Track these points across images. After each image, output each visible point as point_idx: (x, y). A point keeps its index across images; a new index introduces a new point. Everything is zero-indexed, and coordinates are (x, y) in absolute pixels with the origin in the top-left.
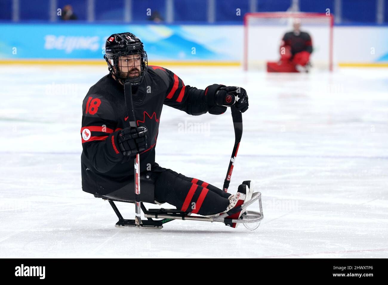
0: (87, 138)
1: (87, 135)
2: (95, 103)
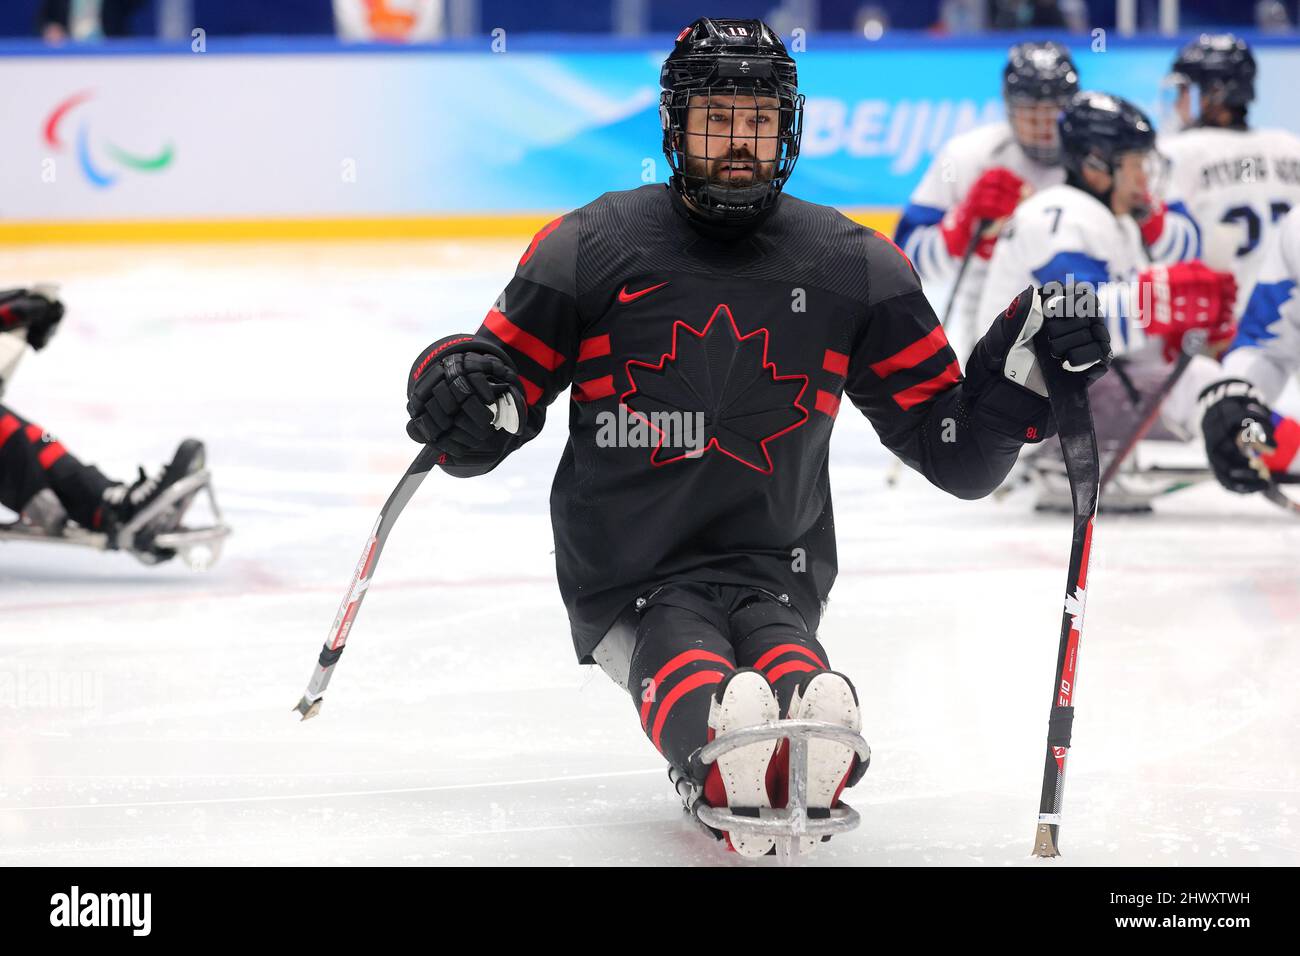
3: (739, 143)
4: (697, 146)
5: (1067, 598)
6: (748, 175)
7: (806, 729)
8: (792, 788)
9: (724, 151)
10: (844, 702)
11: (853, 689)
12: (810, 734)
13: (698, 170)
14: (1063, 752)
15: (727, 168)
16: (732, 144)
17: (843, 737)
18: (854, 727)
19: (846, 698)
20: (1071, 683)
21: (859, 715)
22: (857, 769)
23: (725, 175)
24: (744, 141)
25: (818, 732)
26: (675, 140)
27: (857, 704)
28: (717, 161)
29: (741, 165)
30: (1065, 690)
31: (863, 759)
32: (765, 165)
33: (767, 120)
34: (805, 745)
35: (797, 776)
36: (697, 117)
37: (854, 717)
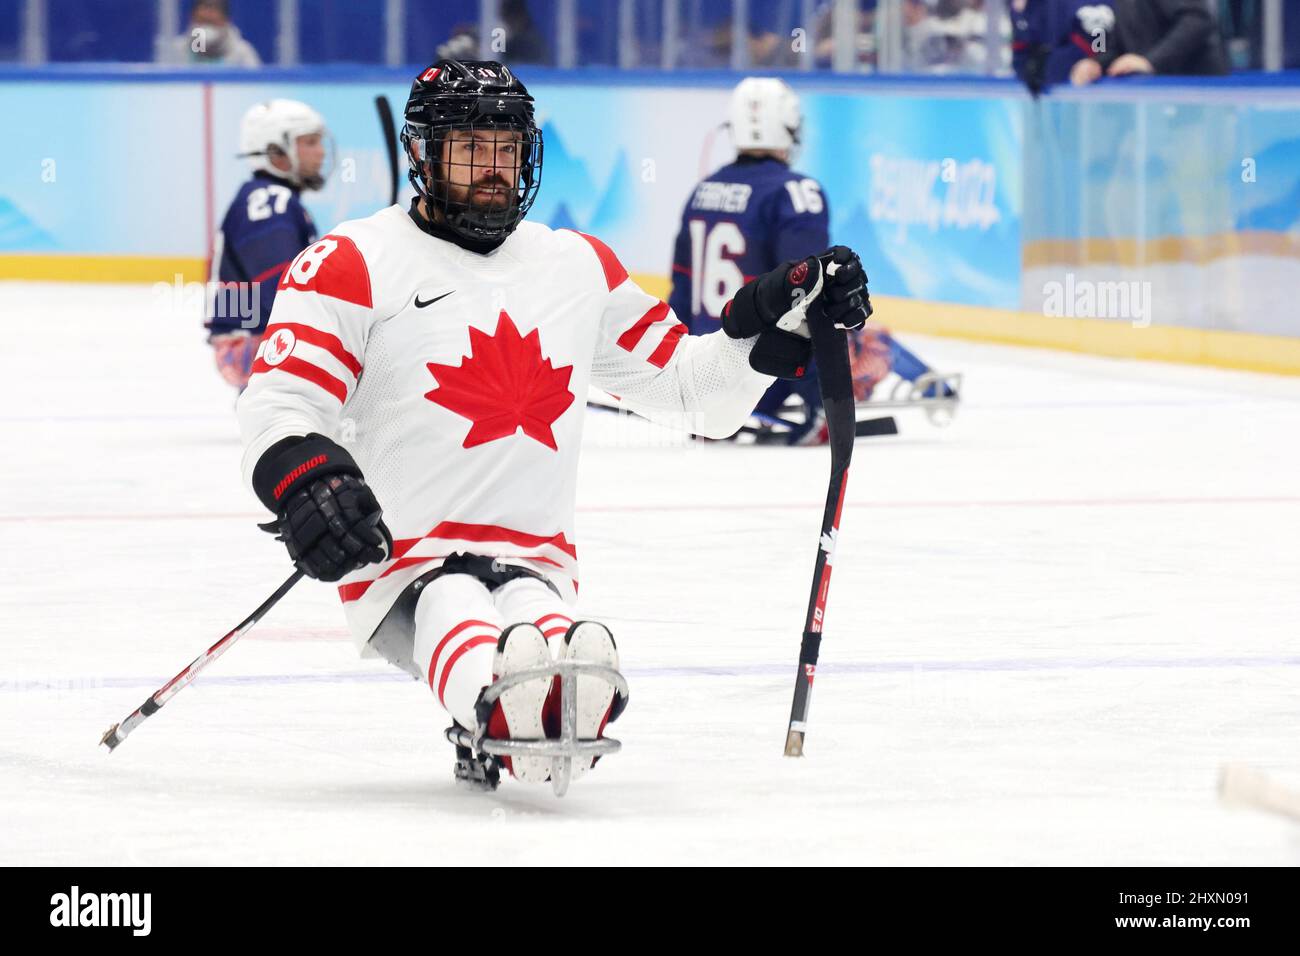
5: (822, 535)
7: (575, 667)
8: (565, 717)
10: (604, 646)
11: (611, 636)
12: (579, 671)
14: (813, 670)
17: (606, 673)
18: (614, 667)
19: (605, 643)
20: (823, 610)
21: (617, 657)
22: (617, 705)
25: (586, 669)
27: (615, 647)
30: (817, 616)
31: (623, 696)
34: (574, 680)
35: (568, 706)
37: (613, 658)
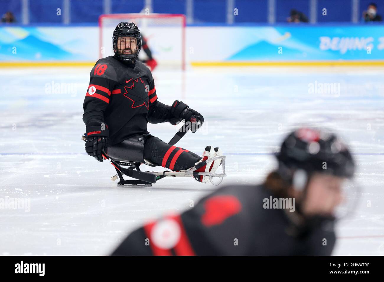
0: (91, 93)
1: (93, 91)
2: (103, 67)
3: (127, 46)
4: (119, 47)
6: (129, 53)
9: (124, 48)
13: (120, 52)
15: (125, 52)
16: (126, 47)
23: (124, 53)
24: (128, 46)
26: (115, 47)
28: (123, 50)
29: (128, 51)
32: (133, 51)
33: (134, 42)
36: (119, 41)
